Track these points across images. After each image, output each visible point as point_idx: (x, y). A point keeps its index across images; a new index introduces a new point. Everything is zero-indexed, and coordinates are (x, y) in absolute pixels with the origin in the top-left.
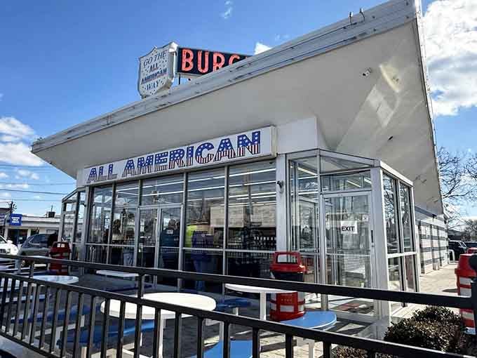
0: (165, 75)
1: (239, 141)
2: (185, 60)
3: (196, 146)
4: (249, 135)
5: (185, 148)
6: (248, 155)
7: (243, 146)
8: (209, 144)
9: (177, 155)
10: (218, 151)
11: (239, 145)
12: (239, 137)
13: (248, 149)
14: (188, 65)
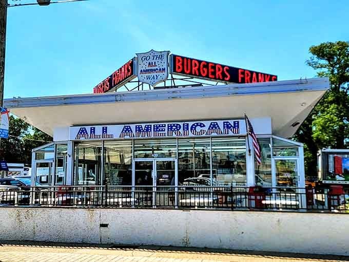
0: (164, 73)
1: (224, 125)
2: (177, 64)
3: (191, 124)
4: (232, 122)
5: (181, 124)
6: (231, 133)
7: (227, 128)
8: (201, 124)
9: (174, 128)
10: (209, 129)
11: (224, 127)
12: (224, 122)
13: (231, 130)
14: (179, 68)
